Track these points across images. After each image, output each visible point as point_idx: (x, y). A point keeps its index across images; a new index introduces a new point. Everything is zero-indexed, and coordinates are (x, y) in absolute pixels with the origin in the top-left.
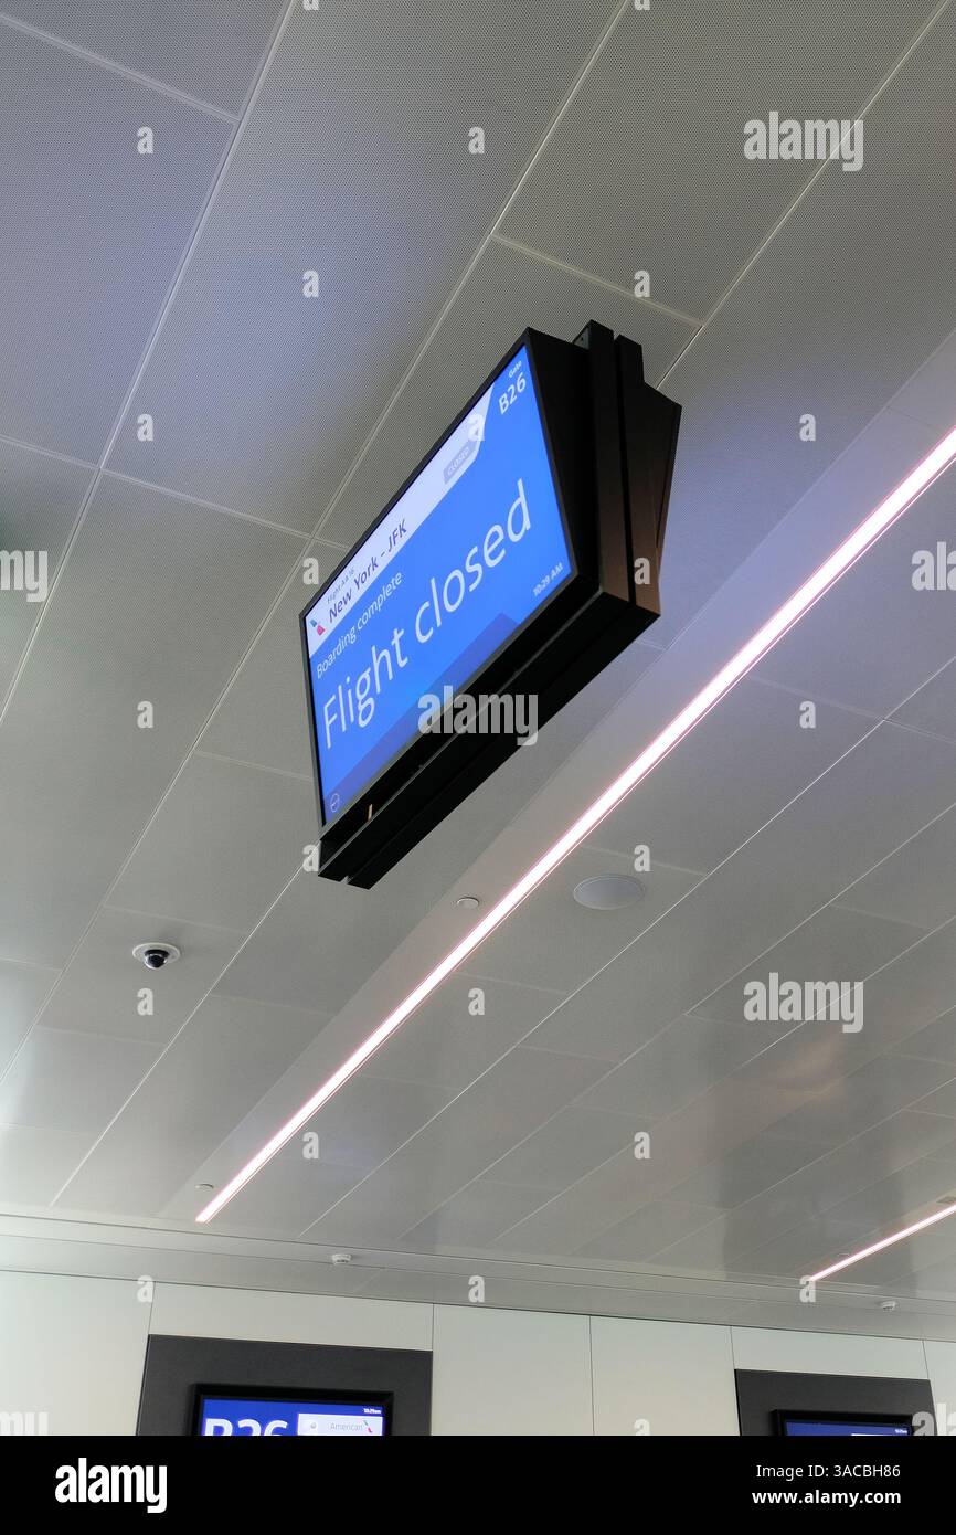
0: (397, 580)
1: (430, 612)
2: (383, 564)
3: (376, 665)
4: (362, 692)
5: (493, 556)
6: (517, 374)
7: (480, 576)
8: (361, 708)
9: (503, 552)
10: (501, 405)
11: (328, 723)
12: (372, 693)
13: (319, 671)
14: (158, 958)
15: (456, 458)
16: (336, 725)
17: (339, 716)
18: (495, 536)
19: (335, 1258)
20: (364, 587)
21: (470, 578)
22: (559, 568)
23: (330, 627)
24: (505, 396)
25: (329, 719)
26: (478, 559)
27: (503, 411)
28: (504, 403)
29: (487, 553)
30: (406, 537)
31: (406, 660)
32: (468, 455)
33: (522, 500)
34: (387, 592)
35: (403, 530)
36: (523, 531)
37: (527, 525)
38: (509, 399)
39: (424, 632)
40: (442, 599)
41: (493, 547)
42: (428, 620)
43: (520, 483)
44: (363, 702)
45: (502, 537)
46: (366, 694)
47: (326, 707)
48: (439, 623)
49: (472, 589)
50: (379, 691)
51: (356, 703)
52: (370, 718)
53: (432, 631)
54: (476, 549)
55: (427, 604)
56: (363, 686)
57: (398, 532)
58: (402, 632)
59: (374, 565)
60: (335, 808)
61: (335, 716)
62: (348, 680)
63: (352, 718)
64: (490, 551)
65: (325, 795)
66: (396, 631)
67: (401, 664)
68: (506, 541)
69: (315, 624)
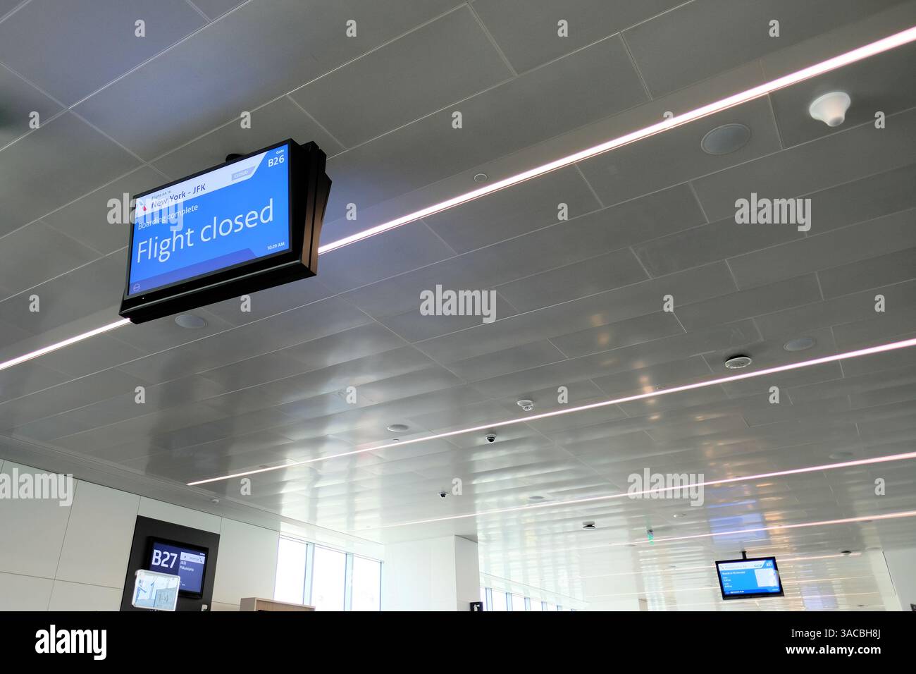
0: (195, 208)
1: (211, 230)
2: (188, 197)
3: (175, 239)
4: (163, 247)
5: (251, 223)
6: (281, 154)
7: (241, 229)
8: (161, 253)
9: (256, 224)
10: (269, 163)
11: (140, 252)
12: (170, 249)
13: (140, 226)
16: (144, 255)
17: (148, 250)
18: (253, 216)
20: (175, 202)
21: (236, 227)
22: (283, 244)
23: (150, 210)
24: (272, 160)
25: (141, 250)
26: (242, 220)
27: (269, 166)
28: (271, 163)
29: (247, 220)
30: (204, 192)
31: (192, 244)
32: (246, 175)
33: (271, 207)
34: (188, 210)
36: (268, 220)
37: (271, 218)
38: (274, 162)
39: (205, 237)
40: (218, 228)
41: (251, 219)
42: (209, 233)
43: (271, 200)
44: (163, 251)
45: (256, 217)
46: (166, 248)
47: (140, 244)
48: (214, 237)
49: (236, 231)
50: (174, 250)
51: (159, 250)
52: (166, 260)
53: (209, 239)
54: (241, 216)
55: (210, 226)
56: (165, 245)
57: (200, 187)
58: (193, 232)
59: (183, 195)
60: (136, 290)
61: (145, 250)
62: (157, 238)
63: (155, 256)
64: (249, 220)
65: (131, 282)
66: (189, 230)
67: (189, 245)
68: (258, 220)
69: (141, 204)
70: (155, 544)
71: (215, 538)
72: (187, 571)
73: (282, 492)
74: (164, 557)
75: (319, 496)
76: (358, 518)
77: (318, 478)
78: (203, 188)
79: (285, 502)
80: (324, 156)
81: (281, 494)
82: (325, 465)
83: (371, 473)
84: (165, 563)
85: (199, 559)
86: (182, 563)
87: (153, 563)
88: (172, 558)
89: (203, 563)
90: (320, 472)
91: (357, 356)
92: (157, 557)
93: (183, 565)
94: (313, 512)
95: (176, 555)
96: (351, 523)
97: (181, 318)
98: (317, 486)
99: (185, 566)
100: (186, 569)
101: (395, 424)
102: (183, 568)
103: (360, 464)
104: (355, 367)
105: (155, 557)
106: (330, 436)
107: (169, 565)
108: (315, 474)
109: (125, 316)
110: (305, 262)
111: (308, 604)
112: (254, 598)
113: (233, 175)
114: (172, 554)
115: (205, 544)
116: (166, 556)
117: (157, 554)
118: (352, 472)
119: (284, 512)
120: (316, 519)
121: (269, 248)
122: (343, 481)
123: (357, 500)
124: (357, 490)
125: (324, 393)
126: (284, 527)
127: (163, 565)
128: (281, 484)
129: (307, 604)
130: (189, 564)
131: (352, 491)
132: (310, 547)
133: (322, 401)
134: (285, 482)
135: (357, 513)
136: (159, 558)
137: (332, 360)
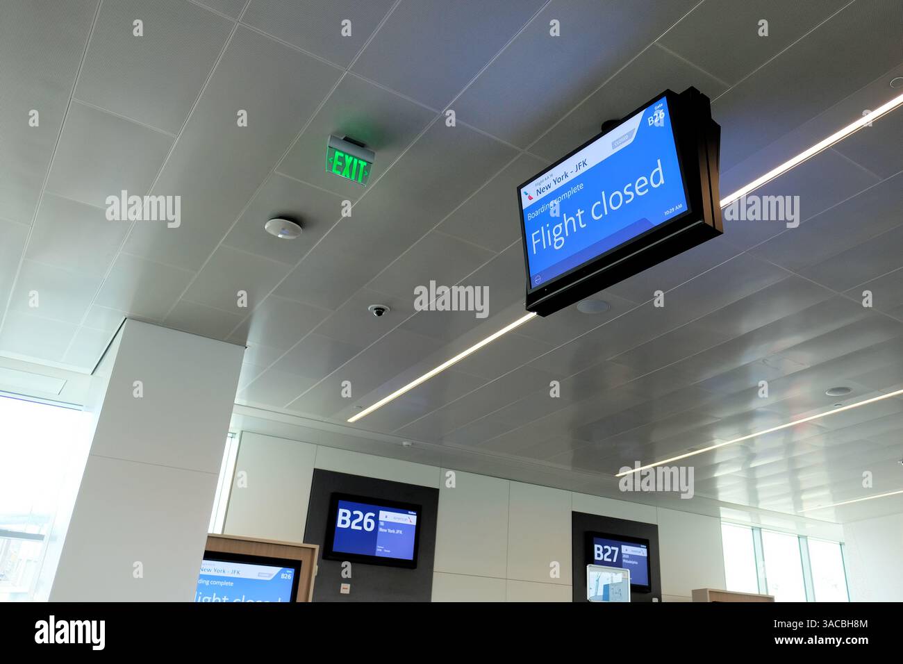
0: (581, 186)
1: (601, 207)
2: (571, 177)
3: (566, 223)
4: (557, 233)
5: (641, 190)
7: (632, 199)
8: (556, 240)
9: (647, 190)
11: (534, 243)
12: (563, 234)
13: (529, 217)
14: (380, 312)
15: (620, 138)
16: (539, 245)
17: (542, 240)
18: (642, 182)
19: (405, 443)
20: (559, 185)
21: (626, 197)
22: (680, 206)
23: (536, 198)
24: (652, 117)
25: (535, 240)
26: (632, 189)
27: (650, 125)
29: (637, 188)
30: (586, 168)
31: (585, 225)
32: (627, 140)
33: (660, 169)
34: (574, 190)
35: (584, 164)
36: (659, 184)
37: (662, 181)
39: (597, 215)
40: (609, 203)
41: (641, 187)
42: (599, 210)
43: (659, 161)
44: (557, 238)
45: (646, 183)
46: (559, 234)
47: (533, 235)
48: (606, 213)
49: (627, 202)
50: (567, 235)
51: (552, 237)
52: (561, 246)
53: (601, 216)
54: (630, 185)
55: (599, 203)
56: (557, 231)
57: (582, 163)
58: (583, 212)
59: (566, 176)
60: (538, 282)
61: (539, 240)
62: (548, 225)
63: (550, 244)
64: (639, 188)
65: (531, 276)
66: (579, 210)
67: (582, 226)
68: (649, 186)
69: (527, 194)
70: (595, 539)
71: (653, 529)
72: (631, 564)
73: (716, 475)
74: (605, 551)
75: (758, 476)
76: (804, 497)
77: (752, 457)
78: (584, 163)
79: (720, 485)
80: (707, 100)
81: (714, 477)
82: (757, 442)
83: (812, 446)
84: (608, 557)
85: (642, 551)
86: (624, 556)
87: (596, 558)
88: (613, 552)
89: (646, 555)
90: (754, 450)
91: (775, 317)
92: (598, 549)
93: (626, 559)
94: (753, 494)
95: (617, 549)
96: (798, 503)
97: (582, 305)
98: (753, 465)
99: (628, 559)
100: (630, 562)
101: (835, 387)
102: (627, 562)
103: (796, 438)
104: (773, 331)
105: (596, 552)
106: (759, 409)
107: (612, 559)
108: (748, 452)
109: (531, 310)
110: (708, 221)
111: (765, 594)
112: (706, 589)
113: (613, 144)
114: (613, 548)
115: (644, 535)
116: (607, 550)
117: (599, 549)
118: (790, 447)
119: (722, 497)
120: (757, 502)
121: (667, 213)
122: (780, 458)
123: (801, 477)
124: (799, 466)
125: (744, 363)
126: (724, 513)
127: (606, 559)
128: (714, 467)
129: (763, 593)
130: (632, 557)
131: (793, 469)
132: (757, 533)
133: (743, 372)
134: (718, 464)
135: (803, 491)
136: (600, 552)
137: (747, 326)
